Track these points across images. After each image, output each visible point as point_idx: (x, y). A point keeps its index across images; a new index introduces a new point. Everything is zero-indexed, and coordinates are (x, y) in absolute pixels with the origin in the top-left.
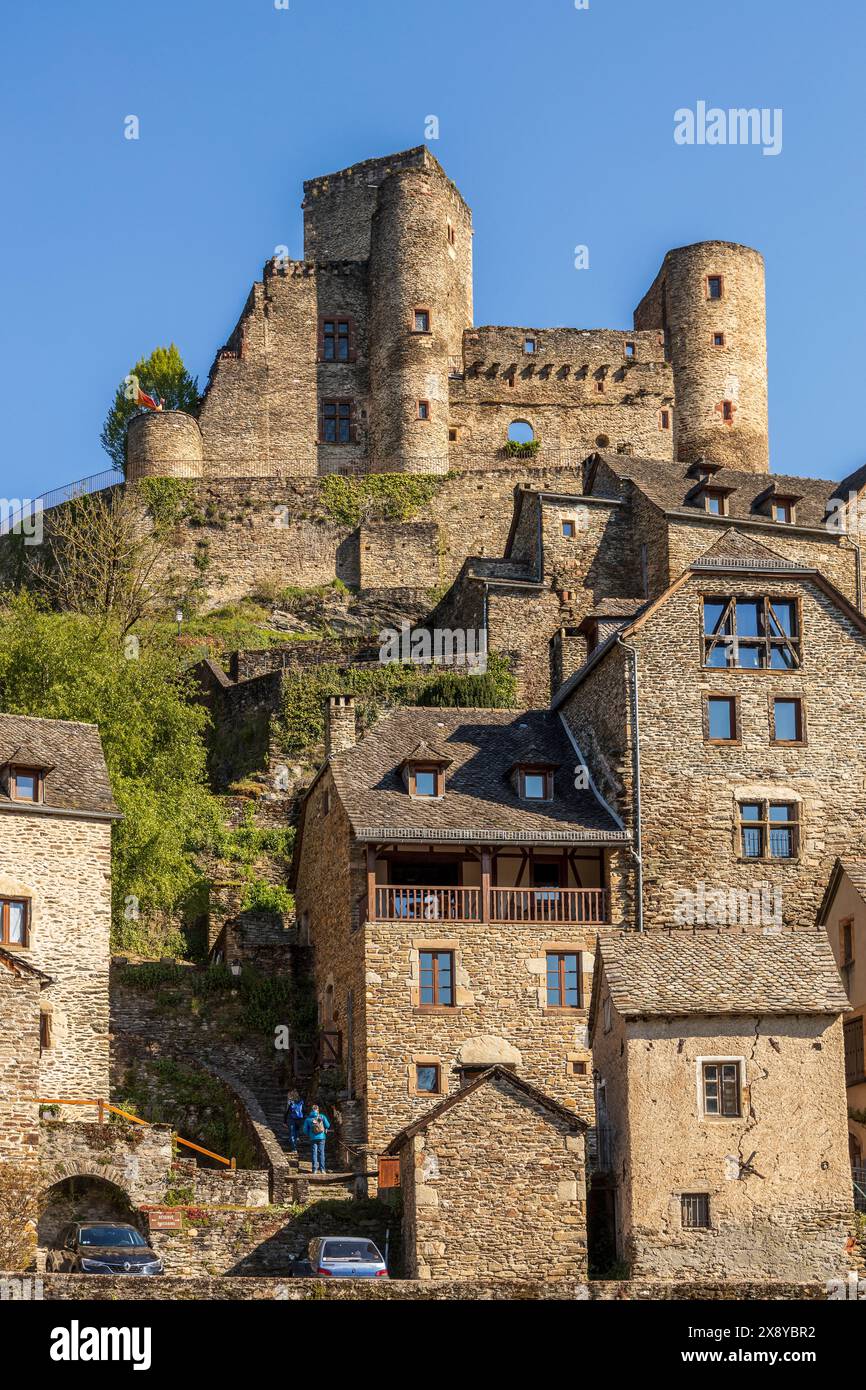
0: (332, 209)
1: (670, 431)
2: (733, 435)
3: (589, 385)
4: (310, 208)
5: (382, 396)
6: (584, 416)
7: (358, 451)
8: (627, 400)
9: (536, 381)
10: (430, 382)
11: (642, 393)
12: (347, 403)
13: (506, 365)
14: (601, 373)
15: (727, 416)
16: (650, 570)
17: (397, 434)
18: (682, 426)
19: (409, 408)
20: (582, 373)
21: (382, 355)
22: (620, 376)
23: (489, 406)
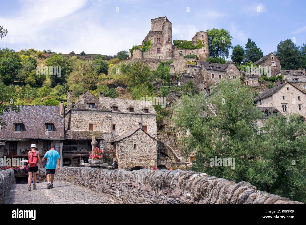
0: (154, 23)
2: (205, 54)
4: (152, 23)
5: (165, 48)
6: (188, 51)
7: (161, 54)
10: (170, 47)
12: (160, 48)
16: (205, 75)
17: (167, 53)
19: (168, 50)
21: (164, 43)
23: (177, 49)
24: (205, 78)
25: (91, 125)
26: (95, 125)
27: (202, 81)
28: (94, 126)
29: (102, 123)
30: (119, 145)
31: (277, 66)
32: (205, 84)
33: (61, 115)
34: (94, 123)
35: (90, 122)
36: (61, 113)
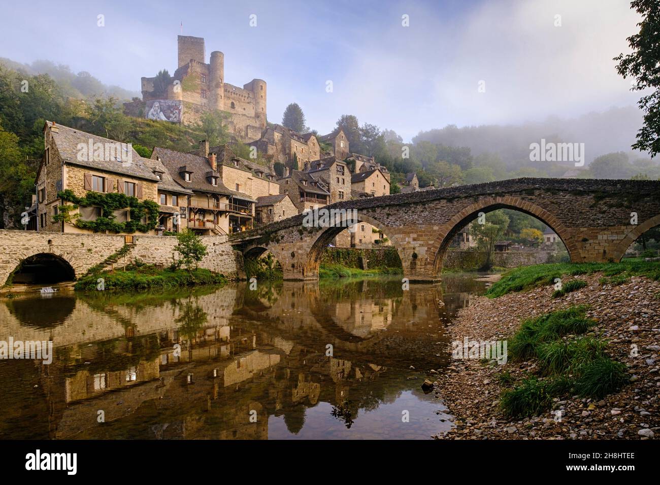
0: (184, 44)
1: (254, 110)
3: (243, 98)
5: (213, 92)
6: (242, 104)
7: (207, 100)
8: (248, 103)
9: (235, 96)
10: (221, 92)
11: (250, 102)
12: (205, 90)
13: (231, 91)
14: (245, 97)
15: (263, 110)
16: (287, 145)
17: (216, 101)
18: (256, 110)
19: (219, 96)
20: (242, 96)
21: (214, 84)
22: (248, 98)
23: (229, 98)
24: (287, 149)
25: (238, 185)
26: (241, 185)
27: (282, 152)
28: (240, 187)
29: (245, 184)
30: (271, 210)
31: (346, 147)
32: (286, 156)
33: (215, 169)
34: (239, 183)
35: (237, 182)
36: (214, 167)
